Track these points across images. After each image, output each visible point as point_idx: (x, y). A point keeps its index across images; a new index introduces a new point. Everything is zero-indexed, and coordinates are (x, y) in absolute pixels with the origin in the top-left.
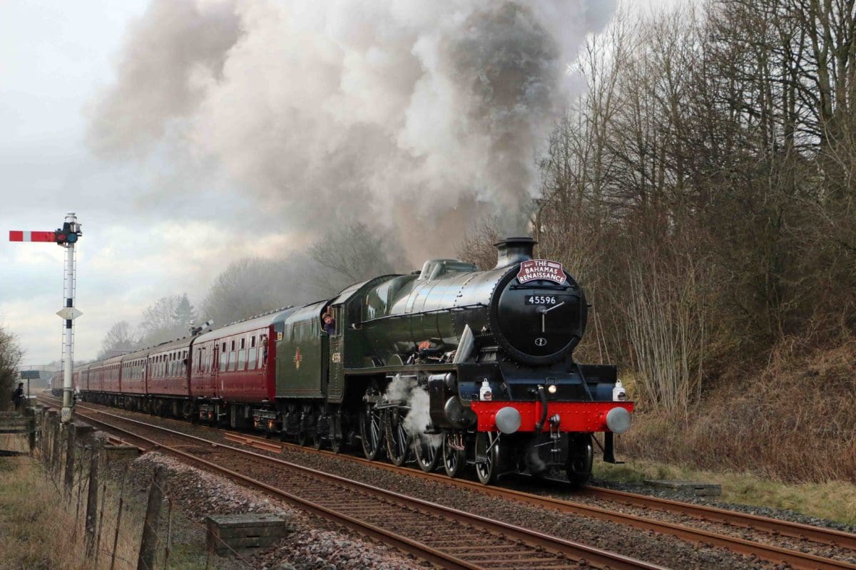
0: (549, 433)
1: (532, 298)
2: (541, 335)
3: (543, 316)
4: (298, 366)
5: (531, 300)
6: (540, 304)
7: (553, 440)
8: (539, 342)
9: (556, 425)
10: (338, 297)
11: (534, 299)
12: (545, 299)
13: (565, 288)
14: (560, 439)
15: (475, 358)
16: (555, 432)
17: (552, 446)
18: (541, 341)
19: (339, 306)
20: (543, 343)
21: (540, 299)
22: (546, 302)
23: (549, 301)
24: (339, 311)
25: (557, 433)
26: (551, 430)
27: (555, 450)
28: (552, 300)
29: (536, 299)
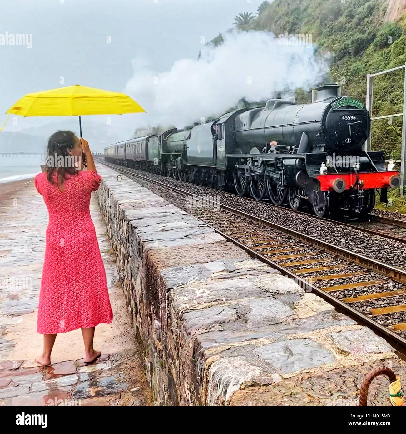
0: (357, 190)
1: (344, 117)
2: (349, 137)
3: (350, 126)
4: (199, 152)
5: (343, 118)
6: (348, 120)
7: (359, 193)
9: (361, 186)
12: (350, 117)
13: (361, 111)
14: (363, 193)
16: (360, 189)
20: (349, 141)
21: (348, 117)
24: (221, 127)
25: (361, 189)
26: (359, 189)
28: (354, 117)
29: (346, 117)
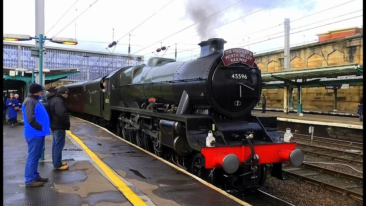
2: (239, 99)
3: (240, 87)
4: (91, 102)
6: (238, 79)
7: (252, 170)
8: (236, 103)
9: (257, 161)
10: (108, 75)
11: (235, 75)
12: (241, 75)
13: (251, 69)
17: (252, 175)
18: (238, 102)
19: (108, 79)
21: (238, 75)
24: (108, 81)
25: (255, 166)
26: (251, 165)
27: (254, 177)
28: (245, 76)
29: (236, 76)
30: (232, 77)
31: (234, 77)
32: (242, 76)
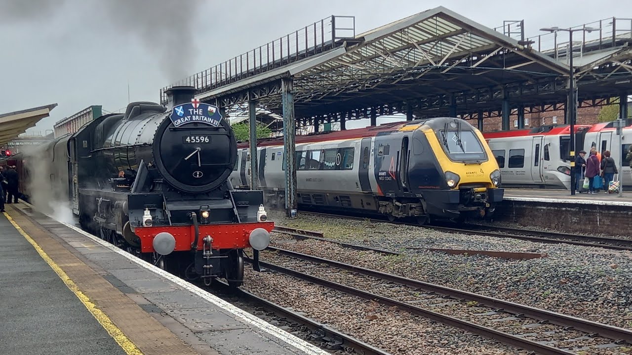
0: (202, 251)
2: (198, 169)
3: (199, 153)
6: (195, 143)
7: (205, 256)
8: (196, 174)
9: (209, 244)
11: (190, 139)
12: (199, 138)
13: (217, 129)
15: (149, 187)
18: (198, 173)
20: (200, 175)
21: (195, 138)
22: (201, 141)
23: (203, 140)
25: (209, 250)
26: (204, 249)
27: (208, 266)
28: (206, 139)
29: (192, 139)
30: (187, 140)
31: (189, 141)
32: (201, 139)
